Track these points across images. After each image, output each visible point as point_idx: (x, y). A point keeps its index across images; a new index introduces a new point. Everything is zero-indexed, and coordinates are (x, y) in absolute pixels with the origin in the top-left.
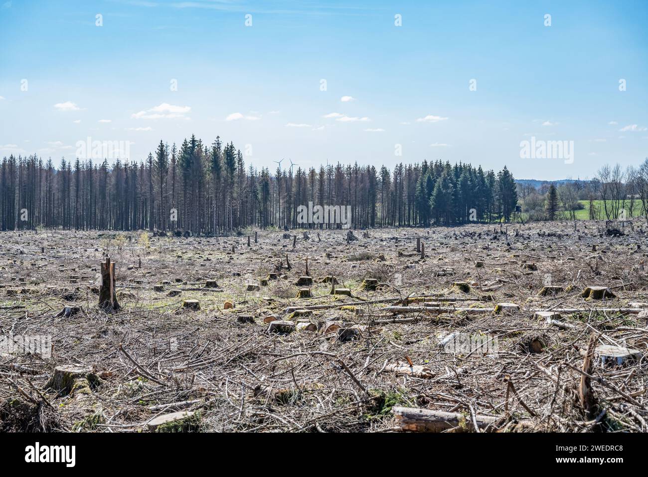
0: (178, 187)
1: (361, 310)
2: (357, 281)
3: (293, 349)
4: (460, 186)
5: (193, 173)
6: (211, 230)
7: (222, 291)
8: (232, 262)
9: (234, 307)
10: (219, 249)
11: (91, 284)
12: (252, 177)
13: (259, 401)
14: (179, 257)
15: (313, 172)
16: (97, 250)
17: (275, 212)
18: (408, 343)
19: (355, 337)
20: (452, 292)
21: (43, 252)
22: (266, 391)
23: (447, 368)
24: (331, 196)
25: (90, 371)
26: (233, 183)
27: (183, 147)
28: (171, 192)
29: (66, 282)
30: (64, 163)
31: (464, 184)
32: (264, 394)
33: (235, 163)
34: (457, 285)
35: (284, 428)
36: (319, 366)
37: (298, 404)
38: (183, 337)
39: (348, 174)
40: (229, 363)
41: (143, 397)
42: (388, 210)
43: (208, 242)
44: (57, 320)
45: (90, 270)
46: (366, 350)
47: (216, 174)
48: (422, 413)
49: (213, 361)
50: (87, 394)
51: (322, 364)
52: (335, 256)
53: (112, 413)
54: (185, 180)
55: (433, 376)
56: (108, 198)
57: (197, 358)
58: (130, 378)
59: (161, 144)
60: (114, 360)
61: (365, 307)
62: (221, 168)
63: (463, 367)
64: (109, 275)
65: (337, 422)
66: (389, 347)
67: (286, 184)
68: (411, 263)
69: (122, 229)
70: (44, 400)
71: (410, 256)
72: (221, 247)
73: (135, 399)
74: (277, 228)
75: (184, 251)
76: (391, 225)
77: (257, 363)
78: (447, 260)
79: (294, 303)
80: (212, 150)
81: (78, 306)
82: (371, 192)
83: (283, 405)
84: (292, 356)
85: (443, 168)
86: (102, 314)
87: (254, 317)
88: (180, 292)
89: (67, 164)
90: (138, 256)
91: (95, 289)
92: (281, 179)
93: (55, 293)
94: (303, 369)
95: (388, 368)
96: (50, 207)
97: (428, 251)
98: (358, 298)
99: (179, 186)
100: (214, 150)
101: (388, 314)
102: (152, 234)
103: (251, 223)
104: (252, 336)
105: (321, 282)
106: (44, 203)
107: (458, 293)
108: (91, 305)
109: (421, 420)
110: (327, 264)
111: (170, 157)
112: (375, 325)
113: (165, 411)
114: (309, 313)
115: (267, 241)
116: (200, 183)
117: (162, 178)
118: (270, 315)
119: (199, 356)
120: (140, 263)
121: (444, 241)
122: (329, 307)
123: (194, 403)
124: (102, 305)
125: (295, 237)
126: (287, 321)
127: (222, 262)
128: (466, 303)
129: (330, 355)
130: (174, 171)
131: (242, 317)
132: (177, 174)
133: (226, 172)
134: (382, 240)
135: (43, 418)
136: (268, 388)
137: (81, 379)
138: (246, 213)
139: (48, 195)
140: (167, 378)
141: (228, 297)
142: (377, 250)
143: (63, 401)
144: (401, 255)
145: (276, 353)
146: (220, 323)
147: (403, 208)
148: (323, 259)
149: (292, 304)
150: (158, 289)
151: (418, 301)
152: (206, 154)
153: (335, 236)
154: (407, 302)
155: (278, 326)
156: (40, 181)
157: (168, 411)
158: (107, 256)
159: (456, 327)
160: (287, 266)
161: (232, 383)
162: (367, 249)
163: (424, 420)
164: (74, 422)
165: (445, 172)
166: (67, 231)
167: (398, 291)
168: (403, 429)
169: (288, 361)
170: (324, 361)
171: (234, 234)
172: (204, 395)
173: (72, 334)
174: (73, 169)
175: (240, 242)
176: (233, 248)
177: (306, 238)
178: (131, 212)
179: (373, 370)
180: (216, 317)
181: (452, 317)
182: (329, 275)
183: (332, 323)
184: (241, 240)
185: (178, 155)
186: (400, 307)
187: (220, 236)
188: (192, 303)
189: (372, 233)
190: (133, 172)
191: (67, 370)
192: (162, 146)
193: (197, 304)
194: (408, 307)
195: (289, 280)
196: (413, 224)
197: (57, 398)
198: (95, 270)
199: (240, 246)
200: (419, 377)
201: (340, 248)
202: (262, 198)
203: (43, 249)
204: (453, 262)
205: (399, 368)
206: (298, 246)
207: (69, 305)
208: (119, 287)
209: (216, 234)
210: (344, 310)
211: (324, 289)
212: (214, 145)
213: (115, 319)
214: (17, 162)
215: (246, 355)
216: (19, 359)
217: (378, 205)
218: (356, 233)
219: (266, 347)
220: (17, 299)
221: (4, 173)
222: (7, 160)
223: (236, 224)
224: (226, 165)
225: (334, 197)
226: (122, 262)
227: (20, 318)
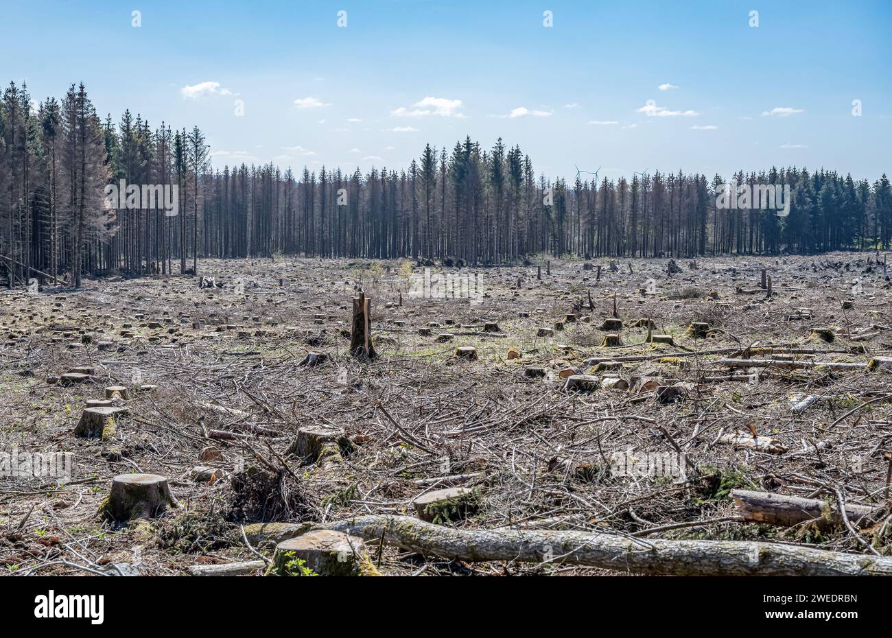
0: (449, 203)
1: (688, 363)
2: (681, 326)
3: (597, 412)
4: (821, 201)
5: (468, 185)
6: (490, 258)
7: (505, 337)
8: (518, 299)
9: (521, 356)
10: (501, 283)
11: (340, 326)
12: (544, 190)
13: (555, 478)
15: (623, 183)
16: (347, 283)
17: (573, 235)
18: (750, 408)
19: (679, 399)
20: (809, 341)
21: (281, 285)
22: (565, 465)
23: (803, 441)
24: (646, 214)
25: (341, 434)
26: (519, 198)
27: (456, 152)
28: (440, 210)
29: (309, 323)
30: (306, 174)
31: (827, 198)
32: (562, 468)
33: (521, 172)
34: (817, 332)
35: (587, 513)
36: (633, 434)
37: (605, 482)
38: (455, 395)
39: (669, 186)
40: (515, 428)
41: (407, 469)
42: (724, 233)
43: (487, 273)
44: (299, 370)
45: (339, 308)
46: (694, 415)
47: (497, 187)
48: (771, 499)
49: (495, 425)
50: (338, 462)
51: (637, 432)
52: (652, 293)
53: (369, 487)
54: (458, 194)
55: (785, 451)
56: (360, 218)
58: (391, 444)
59: (428, 148)
60: (371, 421)
61: (692, 359)
62: (503, 179)
63: (827, 440)
64: (363, 314)
65: (657, 506)
66: (725, 412)
67: (588, 200)
68: (754, 303)
69: (378, 257)
70: (287, 468)
71: (752, 293)
72: (504, 280)
73: (396, 470)
74: (576, 256)
76: (727, 252)
77: (551, 429)
78: (802, 299)
79: (599, 353)
80: (492, 156)
81: (324, 353)
82: (700, 210)
83: (585, 483)
84: (597, 421)
85: (797, 177)
86: (355, 363)
87: (545, 370)
88: (452, 337)
89: (310, 175)
90: (399, 291)
91: (346, 332)
92: (581, 192)
93: (297, 336)
94: (612, 438)
95: (724, 439)
96: (290, 229)
97: (776, 288)
98: (682, 347)
99: (450, 201)
100: (494, 155)
101: (723, 369)
102: (416, 263)
103: (543, 249)
104: (544, 394)
105: (633, 327)
106: (282, 224)
107: (817, 343)
108: (341, 352)
109: (769, 507)
110: (641, 302)
111: (439, 165)
112: (705, 382)
113: (435, 487)
114: (619, 366)
115: (563, 272)
116: (476, 197)
117: (428, 192)
118: (567, 367)
119: (477, 418)
120: (401, 300)
121: (798, 273)
122: (645, 358)
123: (471, 477)
124: (355, 352)
125: (599, 267)
126: (589, 376)
127: (505, 300)
128: (829, 355)
129: (647, 421)
130: (444, 182)
131: (532, 370)
132: (448, 187)
133: (510, 183)
134: (714, 273)
135: (286, 491)
136: (567, 461)
137: (331, 444)
138: (535, 237)
139: (287, 214)
140: (437, 445)
141: (513, 344)
142: (708, 286)
143: (308, 470)
144: (740, 291)
145: (576, 416)
146: (503, 377)
147: (743, 230)
148: (636, 297)
149: (595, 354)
150: (425, 333)
151: (763, 353)
152: (485, 160)
153: (652, 267)
154: (748, 353)
155: (579, 382)
156: (278, 196)
157: (438, 487)
158: (360, 290)
159: (815, 387)
160: (588, 305)
161: (519, 453)
162: (694, 284)
163: (773, 507)
164: (322, 497)
165: (801, 182)
166: (311, 260)
167: (736, 339)
168: (746, 519)
169: (591, 426)
170: (639, 428)
171: (521, 263)
172: (484, 467)
173: (317, 387)
174: (318, 181)
175: (528, 274)
176: (519, 281)
177: (614, 269)
178: (390, 234)
179: (703, 441)
180: (498, 370)
181: (809, 374)
182: (644, 317)
183: (649, 379)
184: (529, 272)
185: (448, 162)
186: (739, 359)
187: (502, 266)
188: (467, 351)
189: (701, 263)
190: (392, 184)
191: (313, 432)
192: (428, 151)
193: (474, 352)
194: (750, 361)
195: (591, 323)
196: (757, 251)
197: (301, 466)
198: (345, 308)
199: (528, 278)
200: (765, 452)
201: (659, 282)
202: (556, 218)
203: (281, 281)
204: (811, 302)
205: (738, 439)
206: (603, 280)
207: (314, 352)
208: (375, 329)
209: (497, 263)
210: (664, 362)
211: (637, 336)
212: (494, 150)
213: (370, 369)
214: (250, 172)
215: (537, 418)
216: (254, 417)
217: (710, 227)
218: (679, 263)
219: (562, 409)
220: (251, 344)
221: (234, 187)
222: (238, 170)
223: (523, 250)
224: (510, 175)
225: (651, 216)
226: (378, 298)
227: (255, 367)
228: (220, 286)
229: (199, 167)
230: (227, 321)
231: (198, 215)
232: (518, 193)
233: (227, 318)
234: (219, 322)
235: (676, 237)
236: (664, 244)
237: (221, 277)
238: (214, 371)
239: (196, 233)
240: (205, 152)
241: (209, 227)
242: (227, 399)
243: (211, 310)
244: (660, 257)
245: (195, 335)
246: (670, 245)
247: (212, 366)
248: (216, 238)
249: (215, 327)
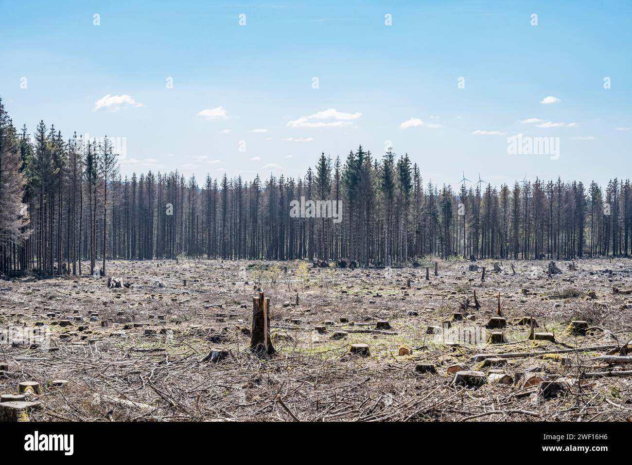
1: (569, 360)
2: (561, 324)
3: (484, 406)
5: (360, 191)
6: (382, 260)
7: (396, 334)
8: (408, 298)
9: (411, 353)
10: (392, 283)
11: (241, 324)
12: (432, 196)
14: (343, 292)
15: (505, 190)
16: (247, 283)
17: (459, 238)
18: (629, 402)
19: (562, 393)
21: (185, 285)
24: (528, 218)
26: (408, 203)
27: (349, 161)
29: (211, 321)
30: (209, 181)
33: (410, 179)
38: (349, 389)
39: (548, 192)
40: (407, 421)
42: (600, 236)
43: (379, 274)
44: (202, 366)
45: (239, 306)
46: (575, 409)
47: (388, 193)
49: (388, 419)
52: (533, 292)
54: (351, 200)
56: (259, 221)
57: (368, 414)
59: (323, 157)
60: (270, 415)
61: (573, 355)
62: (393, 185)
64: (262, 312)
66: (604, 406)
67: (473, 205)
69: (276, 259)
71: (628, 293)
72: (394, 280)
74: (462, 258)
75: (350, 285)
76: (604, 254)
79: (484, 350)
80: (382, 164)
81: (226, 350)
82: (578, 214)
84: (485, 415)
86: (254, 360)
87: (435, 366)
88: (346, 335)
89: (213, 182)
90: (296, 291)
91: (246, 330)
92: (466, 198)
93: (200, 334)
96: (193, 232)
98: (563, 344)
100: (385, 164)
101: (602, 365)
102: (312, 264)
103: (430, 251)
104: (434, 388)
105: (516, 325)
106: (186, 227)
108: (242, 349)
110: (523, 302)
111: (333, 172)
112: (586, 378)
114: (504, 362)
115: (449, 273)
116: (368, 203)
118: (455, 363)
119: (371, 412)
120: (298, 299)
122: (528, 355)
124: (255, 348)
125: (484, 268)
126: (475, 371)
127: (395, 299)
129: (532, 415)
130: (338, 189)
131: (421, 366)
132: (342, 193)
133: (399, 190)
134: (592, 274)
138: (423, 240)
139: (191, 218)
141: (403, 342)
142: (586, 286)
144: (616, 291)
145: (464, 410)
146: (394, 373)
147: (619, 234)
148: (518, 296)
149: (481, 351)
150: (320, 331)
152: (376, 168)
153: (534, 268)
154: (626, 350)
155: (466, 378)
156: (182, 203)
158: (259, 290)
160: (474, 304)
162: (573, 285)
166: (213, 261)
167: (613, 337)
169: (479, 420)
171: (410, 265)
173: (219, 382)
174: (220, 187)
175: (417, 275)
176: (409, 282)
177: (497, 270)
178: (287, 238)
180: (389, 366)
182: (526, 316)
183: (532, 375)
184: (418, 273)
185: (342, 170)
186: (617, 356)
187: (392, 268)
188: (360, 348)
189: (579, 265)
190: (289, 191)
192: (323, 159)
193: (367, 349)
194: (628, 357)
195: (477, 321)
198: (245, 307)
199: (417, 279)
201: (540, 282)
202: (442, 221)
203: (185, 281)
206: (488, 280)
207: (216, 348)
208: (273, 327)
209: (388, 264)
210: (546, 359)
211: (520, 333)
212: (385, 158)
213: (270, 365)
214: (157, 180)
215: (428, 412)
216: (160, 411)
217: (587, 230)
218: (559, 264)
219: (451, 403)
220: (156, 341)
221: (141, 193)
222: (145, 177)
223: (412, 252)
224: (400, 182)
225: (532, 220)
226: (276, 298)
227: (160, 363)
228: (127, 286)
229: (109, 174)
230: (134, 319)
231: (107, 220)
232: (407, 198)
233: (133, 317)
234: (126, 320)
235: (555, 240)
236: (544, 246)
237: (128, 278)
238: (121, 367)
239: (105, 236)
240: (114, 161)
241: (118, 231)
242: (134, 393)
243: (119, 309)
244: (541, 259)
245: (103, 332)
246: (550, 247)
247: (120, 362)
248: (124, 241)
249: (123, 325)
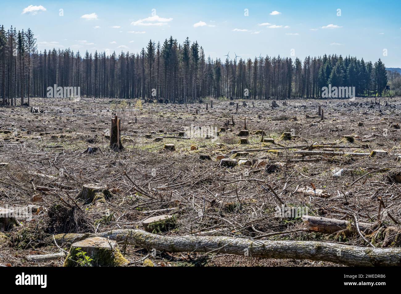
0: (161, 70)
1: (281, 153)
2: (278, 134)
3: (236, 177)
4: (348, 72)
5: (171, 61)
6: (182, 99)
7: (189, 139)
8: (196, 120)
9: (197, 149)
11: (105, 133)
12: (210, 64)
13: (214, 210)
14: (161, 116)
15: (250, 61)
16: (108, 111)
17: (224, 87)
18: (312, 175)
19: (277, 170)
20: (342, 142)
21: (74, 112)
22: (219, 203)
23: (338, 191)
24: (262, 77)
25: (105, 188)
26: (197, 68)
27: (165, 44)
28: (156, 74)
29: (88, 131)
30: (87, 54)
31: (351, 70)
32: (218, 205)
33: (198, 55)
34: (346, 137)
35: (230, 227)
36: (254, 188)
37: (240, 212)
38: (164, 168)
39: (273, 63)
40: (194, 185)
41: (139, 206)
42: (300, 87)
43: (181, 107)
44: (83, 155)
45: (104, 123)
46: (284, 178)
47: (186, 62)
48: (322, 220)
49: (184, 184)
50: (103, 202)
51: (256, 187)
52: (264, 117)
53: (120, 215)
54: (166, 66)
55: (329, 196)
56: (115, 77)
57: (173, 181)
58: (131, 193)
59: (151, 42)
60: (120, 182)
61: (283, 150)
62: (189, 58)
63: (350, 191)
64: (116, 127)
65: (265, 224)
66: (299, 177)
67: (232, 70)
68: (315, 123)
69: (124, 98)
70: (77, 205)
71: (314, 118)
72: (189, 110)
73: (134, 206)
74: (226, 99)
75: (165, 112)
76: (302, 97)
77: (212, 186)
78: (339, 121)
79: (237, 147)
80: (183, 46)
81: (96, 147)
82: (288, 75)
83: (230, 213)
84: (236, 181)
85: (337, 60)
86: (112, 152)
87: (210, 156)
88: (162, 139)
89: (89, 55)
90: (135, 115)
91: (108, 136)
92: (229, 66)
93: (82, 138)
94: (243, 190)
95: (299, 190)
96: (78, 82)
97: (326, 115)
98: (279, 145)
99: (162, 69)
100: (184, 46)
101: (299, 155)
102: (144, 101)
103: (209, 94)
104: (209, 168)
105: (254, 134)
106: (74, 80)
107: (345, 143)
108: (105, 146)
109: (321, 224)
110: (258, 122)
111: (156, 51)
112: (290, 162)
113: (153, 215)
114: (247, 154)
115: (219, 106)
116: (175, 67)
117: (151, 65)
118: (221, 154)
119: (175, 180)
120: (136, 120)
121: (336, 108)
122: (260, 150)
123: (172, 210)
124: (112, 146)
125: (238, 104)
126: (232, 159)
127: (190, 120)
128: (352, 149)
129: (261, 182)
130: (159, 60)
131: (203, 156)
132: (161, 62)
133: (192, 61)
134: (295, 107)
135: (76, 217)
136: (220, 202)
137: (100, 193)
138: (205, 88)
140: (155, 194)
141: (193, 143)
142: (292, 114)
143: (88, 207)
144: (308, 117)
145: (225, 179)
146: (188, 159)
147: (310, 86)
148: (255, 119)
149: (235, 148)
150: (148, 137)
151: (319, 148)
152: (180, 49)
153: (264, 104)
154: (312, 148)
155: (227, 162)
156: (72, 66)
157: (155, 215)
158: (115, 114)
159: (344, 164)
160: (232, 123)
161: (196, 198)
162: (285, 113)
163: (323, 224)
164: (95, 220)
165: (339, 62)
166: (89, 99)
167: (305, 141)
168: (309, 230)
169: (233, 184)
170: (257, 185)
171: (198, 101)
172: (178, 205)
173: (93, 164)
174: (93, 58)
175: (201, 107)
176: (197, 111)
177: (245, 105)
178: (131, 86)
179: (289, 191)
180: (186, 156)
181: (341, 158)
182: (259, 129)
183: (262, 160)
184: (202, 106)
185: (161, 49)
186: (307, 151)
187: (188, 103)
188: (170, 146)
189: (288, 103)
190: (132, 60)
191: (90, 187)
193: (173, 146)
194: (312, 151)
195: (233, 132)
196: (316, 97)
197: (84, 205)
198: (107, 124)
199: (201, 109)
200: (319, 197)
201: (267, 112)
202: (216, 79)
203: (74, 110)
204: (343, 122)
205: (306, 191)
206: (240, 110)
207: (91, 146)
208: (123, 135)
209: (186, 101)
210: (270, 152)
211: (256, 139)
212: (185, 43)
213: (120, 155)
214: (58, 53)
215: (206, 180)
216: (60, 179)
217: (293, 84)
218: (278, 102)
219: (218, 175)
220: (58, 142)
221: (49, 60)
222: (51, 52)
223: (199, 95)
224: (193, 57)
225: (264, 78)
226: (124, 119)
227: (60, 154)
228: (42, 112)
229: (31, 50)
230: (45, 130)
231: (30, 75)
232: (196, 66)
233: (45, 129)
234: (42, 131)
235: (276, 89)
236: (270, 93)
237: (42, 107)
238: (38, 156)
239: (29, 84)
240: (34, 42)
241: (36, 81)
242: (46, 170)
243: (37, 124)
244: (268, 99)
245: (28, 137)
246: (273, 93)
247: (38, 153)
248: (40, 87)
249: (39, 133)
